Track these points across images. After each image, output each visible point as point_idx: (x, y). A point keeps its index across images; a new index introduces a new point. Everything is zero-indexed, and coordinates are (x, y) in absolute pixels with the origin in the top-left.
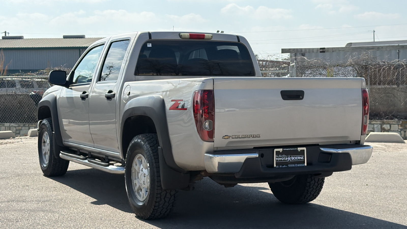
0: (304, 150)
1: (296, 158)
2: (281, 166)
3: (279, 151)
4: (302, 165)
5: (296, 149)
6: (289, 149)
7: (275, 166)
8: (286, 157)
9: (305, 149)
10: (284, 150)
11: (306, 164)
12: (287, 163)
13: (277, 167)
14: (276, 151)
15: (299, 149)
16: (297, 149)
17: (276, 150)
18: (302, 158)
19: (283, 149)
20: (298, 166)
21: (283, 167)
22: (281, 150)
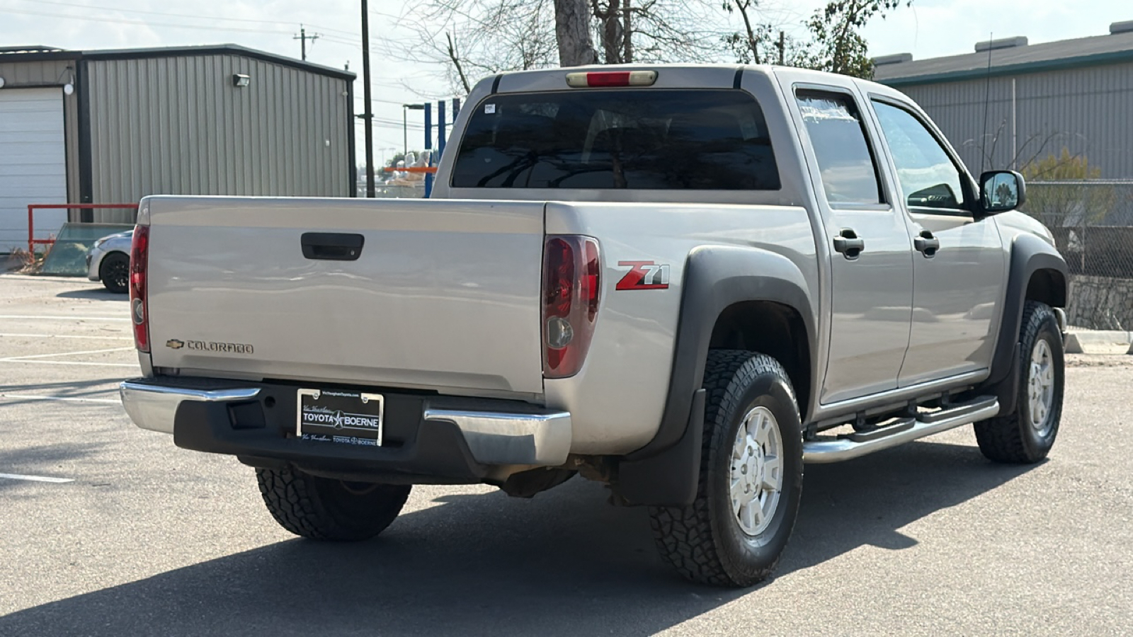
0: (378, 402)
1: (356, 421)
2: (313, 437)
3: (311, 396)
4: (369, 443)
5: (357, 396)
6: (339, 394)
7: (299, 433)
8: (330, 414)
9: (379, 398)
10: (325, 395)
11: (379, 443)
12: (330, 432)
13: (305, 437)
14: (303, 396)
15: (367, 397)
16: (360, 396)
17: (301, 392)
18: (373, 423)
19: (321, 393)
20: (360, 442)
21: (321, 439)
22: (315, 393)
